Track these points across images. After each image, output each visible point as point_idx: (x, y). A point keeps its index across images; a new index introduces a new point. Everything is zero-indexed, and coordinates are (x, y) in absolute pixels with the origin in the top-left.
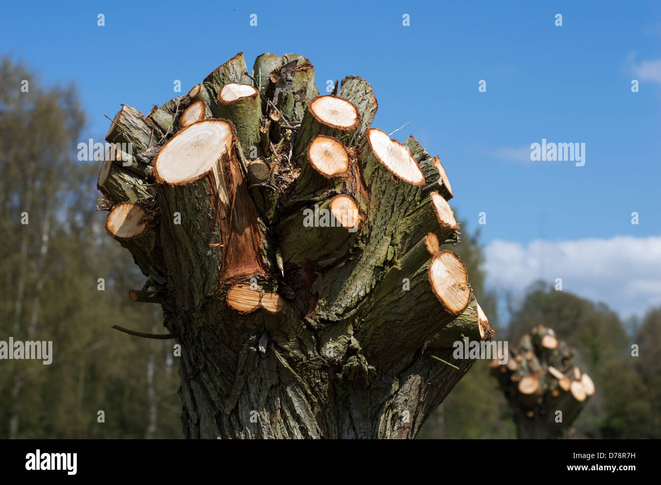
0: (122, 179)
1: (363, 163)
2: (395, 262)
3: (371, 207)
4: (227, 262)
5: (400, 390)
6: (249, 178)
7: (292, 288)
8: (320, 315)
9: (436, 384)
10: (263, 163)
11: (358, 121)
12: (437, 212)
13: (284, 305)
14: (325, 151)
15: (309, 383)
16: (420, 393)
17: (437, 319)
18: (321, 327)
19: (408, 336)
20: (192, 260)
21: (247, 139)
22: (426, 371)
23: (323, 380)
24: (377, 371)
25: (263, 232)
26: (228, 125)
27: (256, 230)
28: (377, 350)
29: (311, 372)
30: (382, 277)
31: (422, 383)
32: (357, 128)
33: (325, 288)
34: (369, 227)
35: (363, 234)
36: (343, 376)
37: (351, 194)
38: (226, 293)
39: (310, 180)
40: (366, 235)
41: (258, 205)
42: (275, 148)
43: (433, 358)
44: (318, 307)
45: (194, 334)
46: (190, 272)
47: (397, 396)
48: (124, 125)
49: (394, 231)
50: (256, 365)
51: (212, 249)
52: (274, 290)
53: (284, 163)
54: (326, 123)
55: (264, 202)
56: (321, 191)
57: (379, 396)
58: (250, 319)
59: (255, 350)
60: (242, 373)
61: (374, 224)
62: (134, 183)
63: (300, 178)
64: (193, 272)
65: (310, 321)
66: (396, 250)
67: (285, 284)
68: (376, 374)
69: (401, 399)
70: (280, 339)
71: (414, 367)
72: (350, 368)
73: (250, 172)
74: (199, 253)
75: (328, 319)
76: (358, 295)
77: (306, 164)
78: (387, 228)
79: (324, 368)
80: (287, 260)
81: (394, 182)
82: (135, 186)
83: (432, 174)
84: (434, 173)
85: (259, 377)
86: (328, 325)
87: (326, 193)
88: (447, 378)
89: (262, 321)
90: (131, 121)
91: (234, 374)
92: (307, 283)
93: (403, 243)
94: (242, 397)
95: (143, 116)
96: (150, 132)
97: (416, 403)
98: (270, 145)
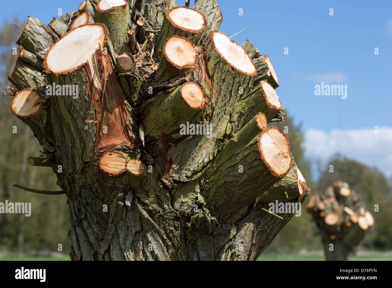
0: (25, 72)
1: (207, 57)
2: (232, 135)
3: (214, 92)
4: (100, 135)
5: (238, 235)
6: (117, 68)
7: (152, 156)
8: (173, 177)
9: (265, 230)
10: (128, 57)
11: (205, 26)
12: (265, 96)
13: (145, 169)
14: (178, 48)
15: (165, 230)
16: (253, 236)
17: (265, 181)
18: (174, 186)
19: (242, 194)
20: (74, 133)
21: (119, 40)
22: (257, 220)
23: (175, 228)
24: (219, 221)
25: (129, 111)
26: (102, 27)
27: (123, 110)
28: (218, 204)
29: (166, 222)
30: (223, 147)
31: (254, 229)
32: (204, 31)
33: (178, 155)
34: (211, 108)
35: (207, 113)
36: (191, 225)
37: (198, 82)
38: (99, 160)
39: (166, 71)
40: (209, 114)
41: (125, 90)
42: (141, 47)
43: (262, 210)
44: (171, 170)
45: (76, 191)
46: (72, 143)
47: (235, 239)
48: (29, 31)
49: (232, 111)
50: (124, 216)
51: (88, 124)
52: (138, 157)
53: (147, 58)
54: (180, 27)
55: (130, 88)
56: (174, 79)
57: (221, 239)
58: (119, 179)
59: (123, 204)
60: (113, 222)
61: (216, 105)
62: (34, 75)
63: (158, 70)
64: (74, 143)
65: (165, 181)
66: (233, 126)
67: (146, 153)
68: (218, 223)
69: (238, 241)
70: (142, 195)
71: (248, 217)
72: (196, 219)
73: (118, 64)
74: (79, 128)
75: (180, 180)
76: (203, 161)
77: (163, 58)
78: (227, 109)
79: (176, 218)
80: (148, 133)
81: (232, 72)
82: (35, 77)
83: (263, 68)
84: (264, 67)
85: (126, 225)
86: (180, 185)
87: (178, 81)
88: (273, 226)
89: (128, 181)
90: (34, 29)
91: (107, 223)
92: (164, 151)
93: (239, 121)
94: (113, 240)
95: (44, 25)
96: (49, 37)
97: (250, 244)
98: (136, 45)
